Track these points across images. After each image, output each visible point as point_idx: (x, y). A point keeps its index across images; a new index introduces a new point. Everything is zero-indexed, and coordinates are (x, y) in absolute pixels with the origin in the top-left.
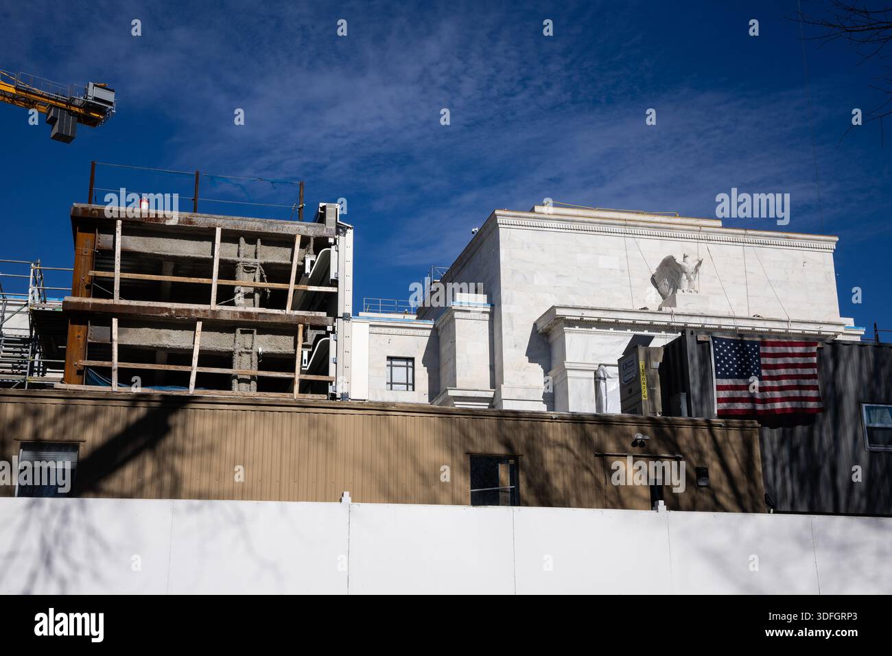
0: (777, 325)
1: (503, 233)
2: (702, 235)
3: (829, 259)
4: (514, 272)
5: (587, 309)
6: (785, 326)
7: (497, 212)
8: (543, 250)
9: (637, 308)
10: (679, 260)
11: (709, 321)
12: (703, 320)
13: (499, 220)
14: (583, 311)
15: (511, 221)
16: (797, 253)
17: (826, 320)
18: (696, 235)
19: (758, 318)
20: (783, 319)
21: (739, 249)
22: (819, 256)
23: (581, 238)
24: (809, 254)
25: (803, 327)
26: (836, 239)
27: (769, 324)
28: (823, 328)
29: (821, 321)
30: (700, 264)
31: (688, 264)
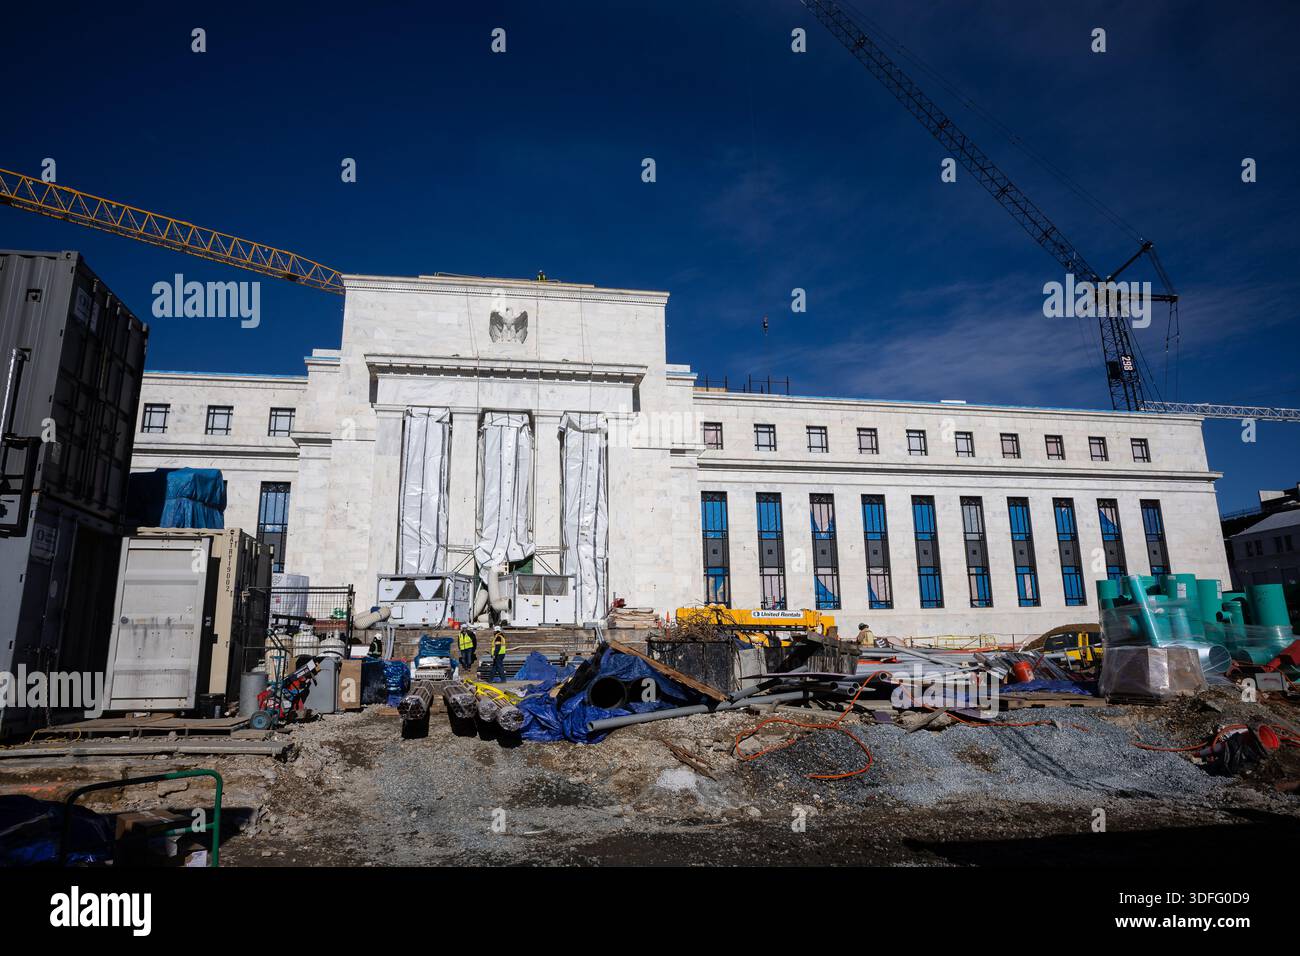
0: (581, 368)
1: (349, 295)
2: (541, 293)
3: (661, 312)
4: (356, 328)
5: (395, 356)
6: (589, 368)
7: (343, 276)
8: (386, 309)
9: (450, 354)
10: (502, 312)
11: (514, 365)
12: (508, 365)
13: (346, 283)
14: (392, 359)
15: (356, 284)
16: (632, 308)
17: (628, 363)
18: (534, 293)
19: (565, 362)
20: (586, 362)
21: (575, 305)
22: (651, 310)
23: (423, 297)
24: (642, 308)
25: (606, 369)
26: (668, 294)
27: (573, 368)
28: (626, 370)
29: (623, 363)
30: (524, 316)
31: (509, 317)
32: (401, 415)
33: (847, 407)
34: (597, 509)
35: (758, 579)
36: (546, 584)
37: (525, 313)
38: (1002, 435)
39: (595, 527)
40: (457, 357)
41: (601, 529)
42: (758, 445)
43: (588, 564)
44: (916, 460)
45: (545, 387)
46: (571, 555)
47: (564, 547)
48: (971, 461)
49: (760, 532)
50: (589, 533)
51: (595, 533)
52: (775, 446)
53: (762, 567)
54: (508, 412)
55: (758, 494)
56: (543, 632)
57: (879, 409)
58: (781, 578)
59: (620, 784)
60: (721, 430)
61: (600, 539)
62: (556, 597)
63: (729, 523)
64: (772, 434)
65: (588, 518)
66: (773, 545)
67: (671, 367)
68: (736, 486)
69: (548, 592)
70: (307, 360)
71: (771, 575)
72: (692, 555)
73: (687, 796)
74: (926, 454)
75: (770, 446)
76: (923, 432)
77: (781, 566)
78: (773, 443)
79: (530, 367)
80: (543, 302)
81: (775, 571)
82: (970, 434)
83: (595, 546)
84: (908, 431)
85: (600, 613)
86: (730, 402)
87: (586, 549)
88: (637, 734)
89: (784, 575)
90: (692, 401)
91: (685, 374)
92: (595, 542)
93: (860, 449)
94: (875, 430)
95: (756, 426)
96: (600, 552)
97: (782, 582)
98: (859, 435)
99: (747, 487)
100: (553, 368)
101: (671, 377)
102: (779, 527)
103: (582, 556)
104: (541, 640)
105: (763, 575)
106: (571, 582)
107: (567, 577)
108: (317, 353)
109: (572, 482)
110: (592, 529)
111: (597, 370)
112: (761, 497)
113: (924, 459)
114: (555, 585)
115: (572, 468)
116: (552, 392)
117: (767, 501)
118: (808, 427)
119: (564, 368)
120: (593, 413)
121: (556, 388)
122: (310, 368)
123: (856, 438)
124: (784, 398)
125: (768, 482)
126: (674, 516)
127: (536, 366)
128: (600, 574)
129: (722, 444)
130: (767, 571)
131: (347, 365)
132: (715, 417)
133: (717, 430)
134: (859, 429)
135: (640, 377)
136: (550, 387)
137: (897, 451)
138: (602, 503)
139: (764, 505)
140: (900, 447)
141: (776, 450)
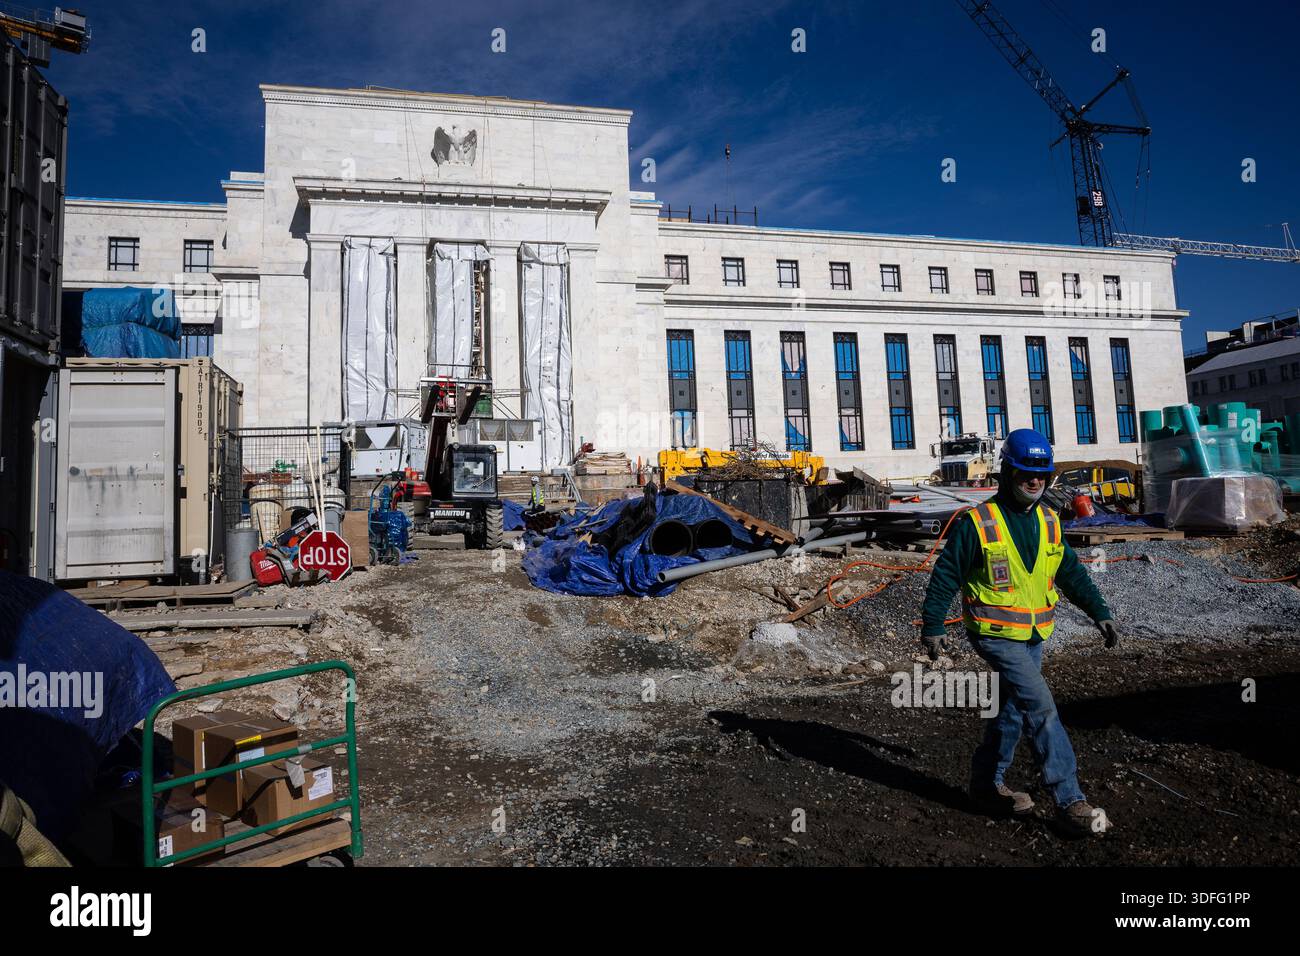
0: (538, 193)
1: (270, 109)
2: (490, 110)
3: (624, 132)
4: (280, 146)
5: (328, 179)
6: (547, 194)
7: (261, 86)
8: (314, 125)
9: (391, 178)
10: (448, 131)
11: (464, 190)
12: (458, 190)
13: (265, 95)
14: (325, 182)
15: (277, 96)
16: (590, 127)
17: (590, 189)
18: (482, 109)
19: (521, 187)
20: (545, 187)
21: (528, 123)
22: (611, 130)
23: (357, 112)
24: (603, 128)
25: (566, 195)
26: (631, 113)
27: (530, 193)
28: (588, 196)
29: (585, 189)
30: (473, 134)
31: (458, 135)
32: (339, 246)
33: (819, 240)
34: (559, 348)
35: (727, 421)
36: (509, 429)
37: (474, 131)
38: (976, 270)
39: (558, 368)
40: (398, 181)
41: (565, 370)
42: (726, 280)
43: (552, 407)
44: (890, 296)
45: (499, 215)
46: (533, 398)
47: (524, 391)
48: (945, 297)
49: (729, 372)
50: (553, 374)
51: (558, 374)
52: (744, 281)
53: (731, 410)
54: (458, 243)
55: (726, 332)
56: (510, 480)
57: (852, 242)
58: (751, 420)
59: (709, 642)
60: (687, 264)
61: (564, 381)
62: (521, 443)
63: (697, 363)
64: (740, 269)
65: (550, 358)
66: (742, 386)
67: (634, 195)
68: (704, 323)
69: (512, 437)
70: (224, 184)
71: (740, 417)
72: (659, 397)
73: (795, 653)
74: (900, 290)
75: (738, 281)
76: (897, 267)
77: (751, 409)
78: (741, 278)
79: (483, 192)
80: (493, 120)
81: (744, 413)
82: (945, 269)
83: (558, 388)
84: (882, 266)
85: (567, 459)
86: (696, 233)
87: (549, 391)
88: (712, 584)
89: (754, 417)
90: (658, 232)
91: (650, 201)
92: (558, 384)
93: (833, 284)
94: (848, 264)
95: (724, 259)
96: (564, 394)
97: (751, 424)
98: (832, 270)
99: (715, 325)
100: (507, 194)
101: (636, 206)
102: (748, 367)
103: (545, 399)
104: (507, 489)
105: (732, 418)
106: (537, 426)
107: (532, 421)
108: (236, 176)
109: (531, 318)
110: (555, 368)
111: (557, 196)
112: (729, 335)
113: (897, 295)
114: (518, 430)
115: (532, 304)
116: (507, 220)
117: (736, 339)
118: (779, 261)
119: (520, 194)
120: (553, 243)
121: (511, 215)
122: (228, 193)
123: (829, 273)
124: (753, 229)
125: (736, 319)
126: (640, 356)
127: (489, 191)
128: (565, 418)
129: (688, 279)
130: (736, 413)
131: (272, 191)
132: (680, 250)
133: (682, 264)
134: (831, 264)
135: (604, 204)
136: (505, 215)
137: (870, 286)
138: (565, 342)
139: (733, 343)
140: (873, 283)
141: (744, 285)
